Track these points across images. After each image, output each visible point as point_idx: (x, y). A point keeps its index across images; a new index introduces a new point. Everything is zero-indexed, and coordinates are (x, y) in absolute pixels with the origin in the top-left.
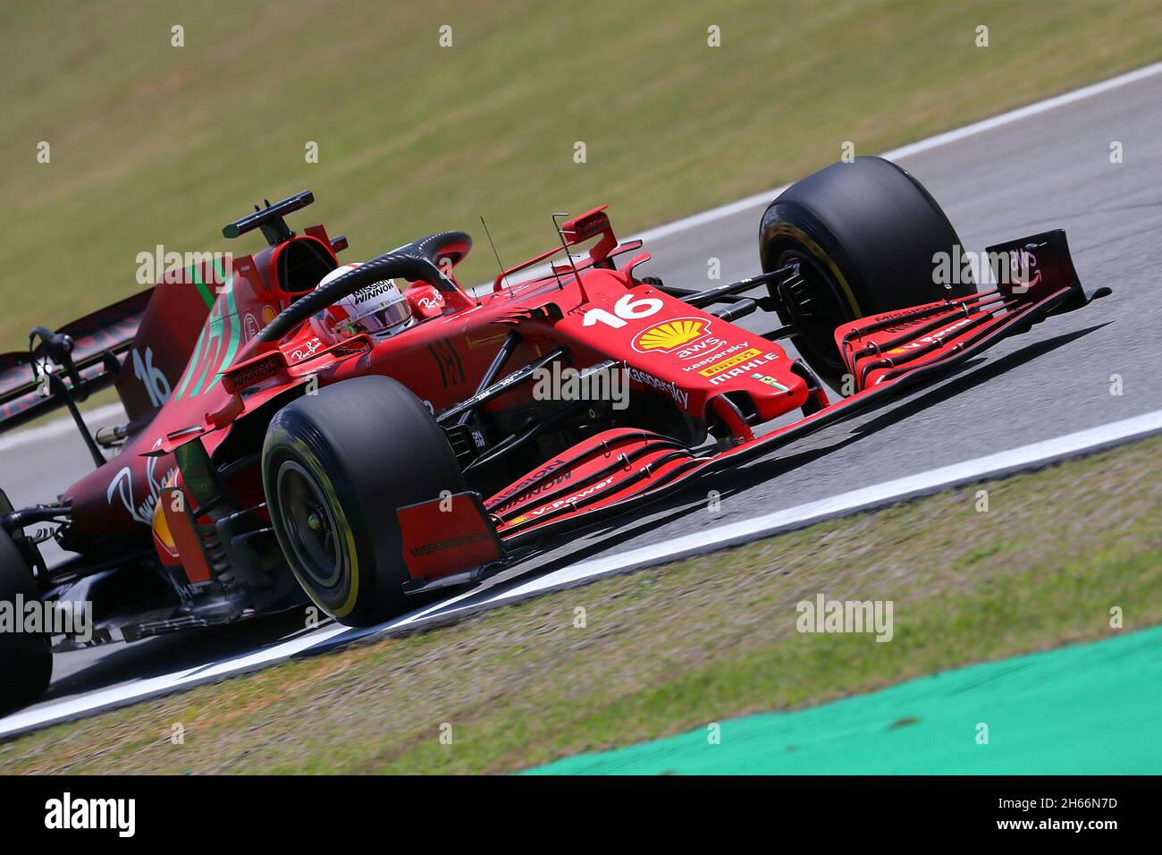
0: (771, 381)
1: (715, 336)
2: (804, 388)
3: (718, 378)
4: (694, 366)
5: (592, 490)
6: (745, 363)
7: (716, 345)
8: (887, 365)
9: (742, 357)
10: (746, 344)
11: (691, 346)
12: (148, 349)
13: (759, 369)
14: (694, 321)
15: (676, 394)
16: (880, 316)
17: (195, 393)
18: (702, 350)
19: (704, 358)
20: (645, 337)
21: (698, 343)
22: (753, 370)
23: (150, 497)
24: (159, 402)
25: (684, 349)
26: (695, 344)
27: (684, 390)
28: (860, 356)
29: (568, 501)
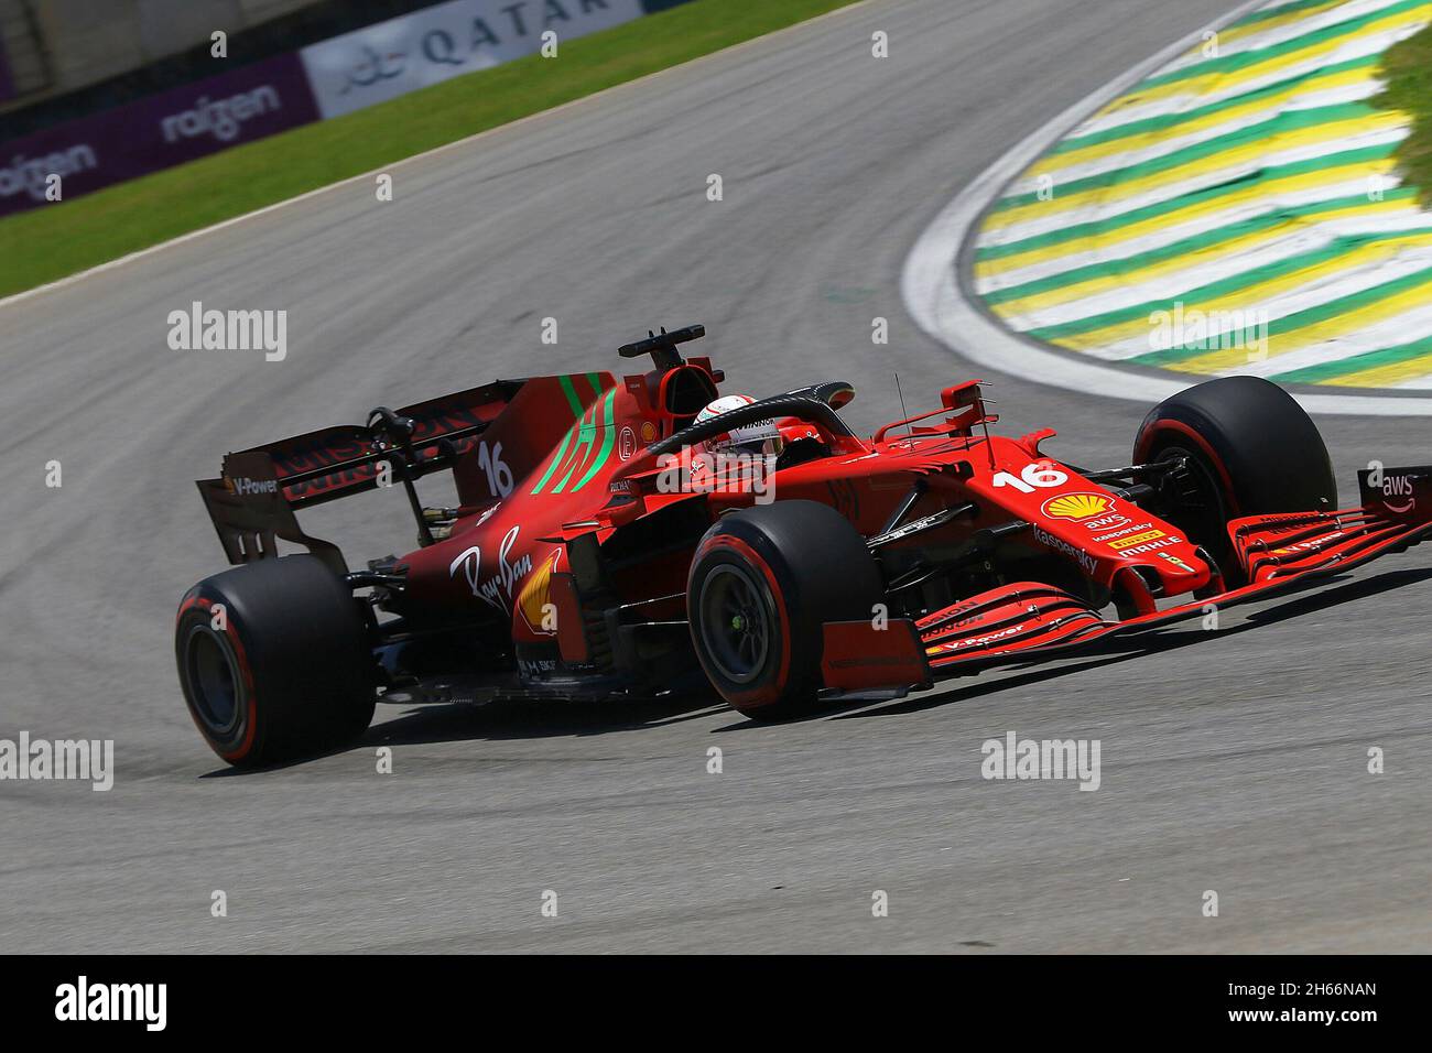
0: (1177, 561)
1: (1119, 513)
2: (1206, 572)
3: (1127, 551)
4: (1103, 538)
5: (1003, 634)
6: (1152, 542)
7: (1122, 522)
8: (1274, 563)
9: (1146, 536)
10: (1150, 525)
11: (1099, 519)
12: (498, 444)
13: (1165, 549)
14: (1100, 497)
15: (1083, 561)
16: (1265, 517)
17: (558, 489)
18: (1108, 524)
19: (1112, 531)
20: (1053, 504)
21: (1105, 517)
22: (1159, 549)
23: (498, 577)
24: (498, 492)
25: (1092, 520)
26: (1102, 517)
27: (1094, 558)
28: (1251, 550)
29: (980, 640)
